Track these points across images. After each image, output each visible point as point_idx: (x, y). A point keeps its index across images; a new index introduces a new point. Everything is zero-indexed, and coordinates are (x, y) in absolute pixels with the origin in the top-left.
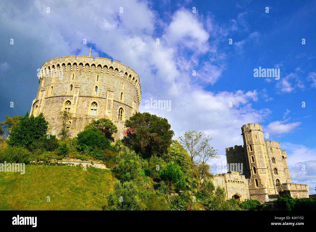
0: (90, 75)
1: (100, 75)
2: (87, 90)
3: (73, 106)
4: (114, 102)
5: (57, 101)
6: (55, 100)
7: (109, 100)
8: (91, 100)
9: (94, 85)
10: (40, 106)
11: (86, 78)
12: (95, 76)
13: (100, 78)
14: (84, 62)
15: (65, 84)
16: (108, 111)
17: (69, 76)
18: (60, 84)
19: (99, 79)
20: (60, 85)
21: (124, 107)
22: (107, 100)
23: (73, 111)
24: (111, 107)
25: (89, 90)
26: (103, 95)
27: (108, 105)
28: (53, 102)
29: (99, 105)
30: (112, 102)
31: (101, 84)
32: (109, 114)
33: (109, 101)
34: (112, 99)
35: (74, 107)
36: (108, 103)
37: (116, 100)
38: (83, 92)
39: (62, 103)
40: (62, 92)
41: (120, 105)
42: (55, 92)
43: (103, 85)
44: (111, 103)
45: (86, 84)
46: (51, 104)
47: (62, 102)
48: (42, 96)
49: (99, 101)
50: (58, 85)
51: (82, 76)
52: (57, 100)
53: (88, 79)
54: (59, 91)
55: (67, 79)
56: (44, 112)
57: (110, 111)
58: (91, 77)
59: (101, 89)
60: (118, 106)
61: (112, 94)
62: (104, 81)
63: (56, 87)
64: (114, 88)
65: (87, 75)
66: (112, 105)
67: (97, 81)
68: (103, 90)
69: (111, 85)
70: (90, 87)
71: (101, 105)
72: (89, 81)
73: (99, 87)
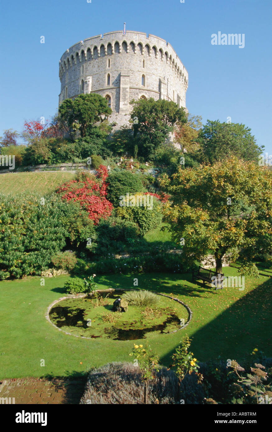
0: (100, 61)
1: (111, 58)
2: (99, 81)
4: (132, 90)
8: (104, 93)
9: (105, 73)
11: (96, 66)
12: (106, 61)
13: (112, 61)
14: (92, 46)
15: (76, 81)
16: (123, 103)
17: (79, 70)
19: (111, 63)
21: (147, 94)
22: (121, 88)
24: (127, 97)
25: (101, 81)
26: (117, 84)
27: (122, 95)
29: (113, 97)
30: (128, 90)
31: (113, 70)
32: (125, 106)
33: (125, 89)
34: (128, 86)
36: (123, 92)
37: (135, 86)
38: (94, 85)
40: (75, 91)
41: (140, 92)
43: (115, 70)
44: (127, 92)
45: (97, 74)
49: (113, 92)
50: (71, 84)
51: (92, 64)
53: (99, 66)
54: (72, 91)
55: (78, 73)
57: (126, 102)
58: (101, 64)
59: (113, 77)
60: (137, 94)
61: (127, 79)
64: (131, 70)
65: (97, 62)
66: (128, 95)
67: (109, 66)
68: (116, 76)
69: (125, 68)
70: (101, 77)
71: (114, 97)
72: (99, 69)
73: (111, 74)
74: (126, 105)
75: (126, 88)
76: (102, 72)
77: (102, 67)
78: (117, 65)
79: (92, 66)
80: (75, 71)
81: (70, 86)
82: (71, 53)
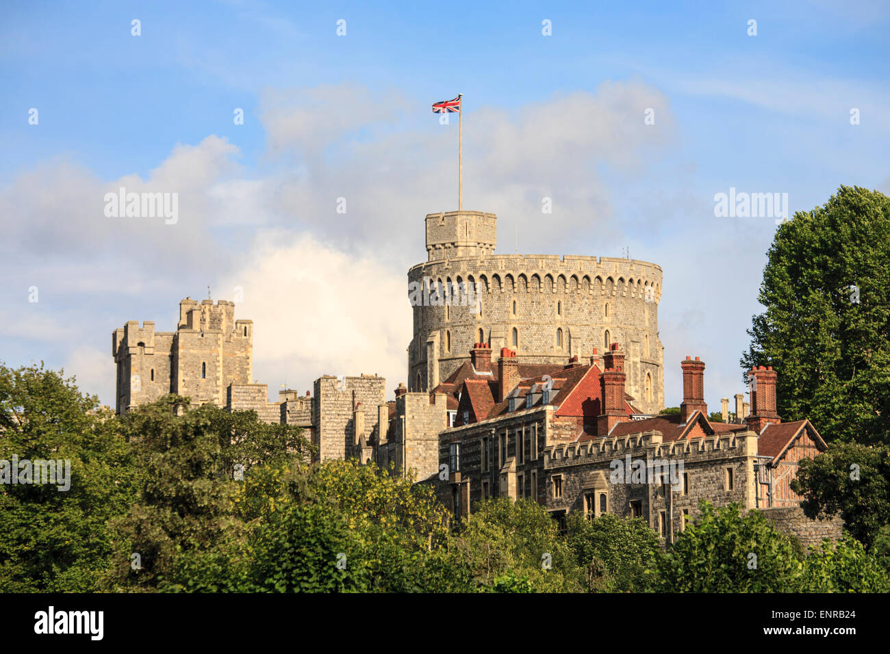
0: (593, 303)
1: (610, 302)
2: (592, 340)
9: (602, 328)
11: (586, 311)
12: (602, 306)
13: (612, 308)
14: (581, 272)
15: (546, 327)
17: (551, 306)
18: (533, 323)
19: (609, 312)
20: (535, 327)
25: (596, 341)
31: (615, 326)
32: (636, 393)
33: (635, 363)
34: (638, 360)
36: (633, 369)
40: (544, 346)
42: (526, 343)
43: (618, 327)
45: (587, 325)
50: (530, 327)
51: (577, 306)
53: (590, 312)
54: (536, 343)
55: (548, 313)
57: (637, 387)
58: (594, 309)
59: (615, 338)
62: (621, 317)
63: (526, 332)
65: (586, 303)
66: (639, 373)
67: (607, 316)
68: (620, 338)
69: (631, 325)
70: (596, 333)
72: (591, 318)
73: (611, 332)
74: (637, 391)
76: (596, 324)
77: (595, 314)
79: (577, 308)
80: (539, 303)
81: (527, 329)
82: (532, 268)
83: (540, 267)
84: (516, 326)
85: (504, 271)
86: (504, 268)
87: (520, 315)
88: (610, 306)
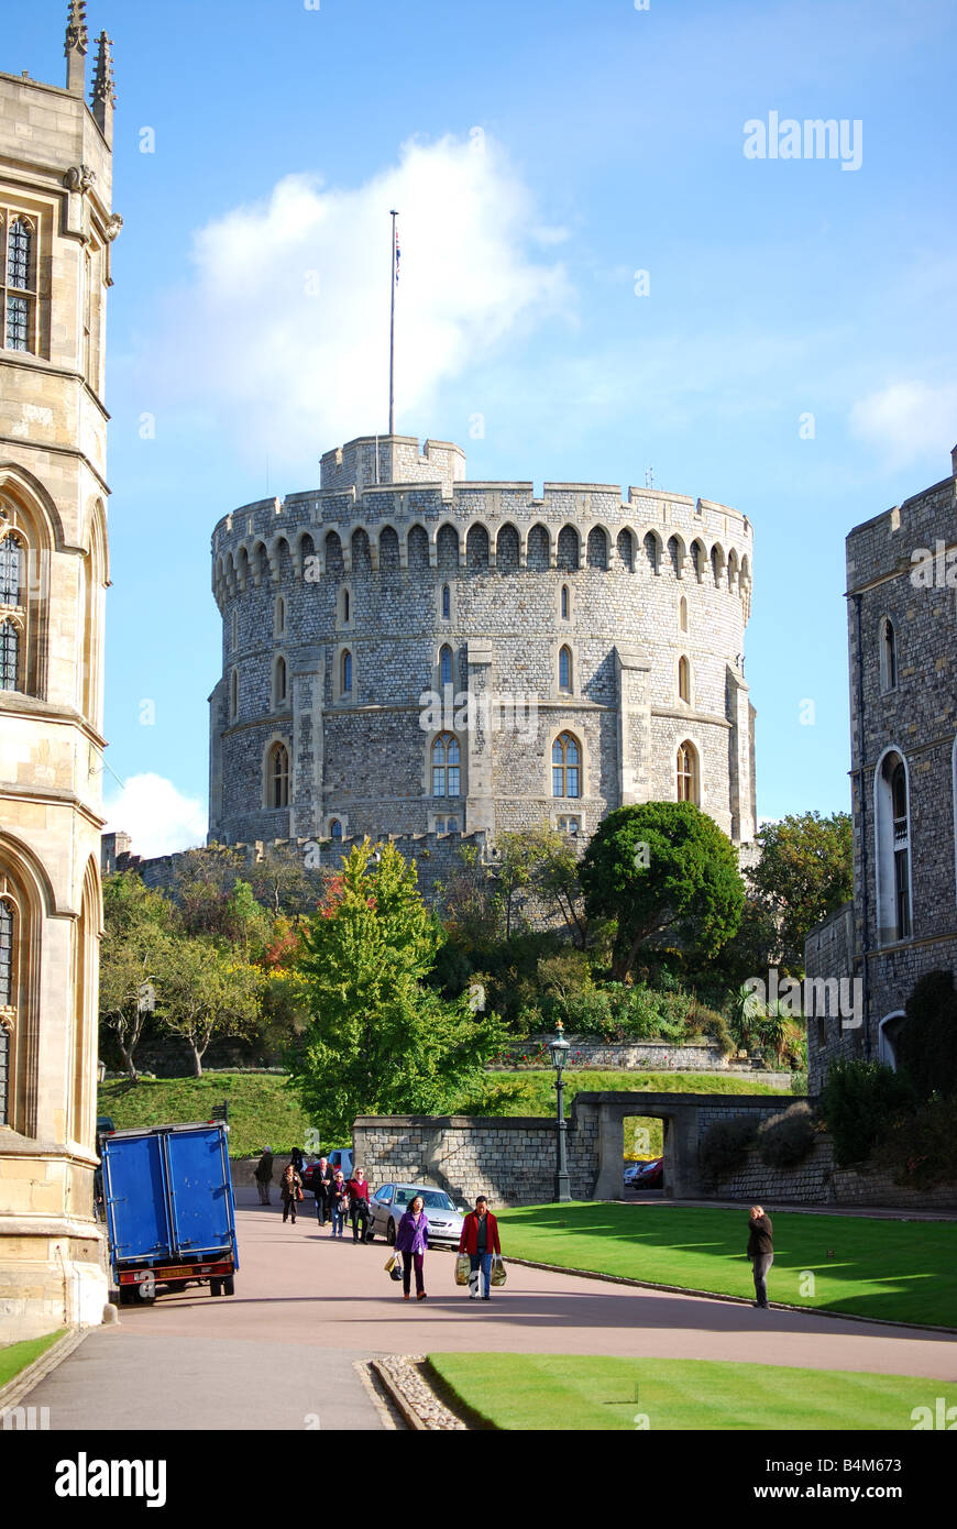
1: (573, 584)
2: (524, 668)
3: (476, 761)
4: (656, 720)
5: (389, 734)
6: (378, 725)
7: (631, 716)
8: (554, 722)
9: (551, 640)
10: (306, 757)
11: (511, 604)
12: (551, 591)
13: (576, 596)
14: (493, 516)
15: (414, 644)
17: (426, 597)
18: (385, 638)
19: (572, 605)
20: (389, 646)
21: (696, 735)
22: (624, 717)
23: (480, 785)
24: (643, 752)
25: (534, 671)
26: (600, 690)
27: (630, 741)
28: (374, 736)
29: (590, 744)
30: (647, 721)
31: (584, 634)
32: (638, 785)
33: (635, 719)
34: (646, 710)
35: (479, 765)
36: (630, 730)
37: (662, 706)
38: (505, 681)
39: (415, 743)
40: (408, 686)
41: (678, 731)
42: (371, 683)
43: (593, 637)
44: (644, 729)
45: (515, 636)
46: (364, 744)
47: (415, 737)
48: (308, 704)
49: (588, 722)
50: (378, 645)
51: (490, 591)
52: (392, 728)
53: (521, 607)
54: (392, 682)
55: (419, 612)
56: (336, 787)
57: (642, 772)
58: (533, 599)
59: (585, 662)
60: (670, 736)
61: (643, 682)
63: (369, 657)
64: (646, 640)
65: (512, 586)
66: (648, 740)
67: (565, 614)
68: (597, 662)
69: (629, 632)
70: (534, 652)
71: (596, 744)
72: (524, 619)
73: (575, 650)
74: (643, 781)
75: (641, 717)
76: (535, 632)
77: (536, 611)
78: (599, 615)
79: (488, 599)
80: (400, 593)
81: (373, 650)
82: (379, 515)
83: (398, 509)
84: (348, 645)
85: (320, 525)
86: (320, 520)
87: (358, 619)
88: (572, 592)
